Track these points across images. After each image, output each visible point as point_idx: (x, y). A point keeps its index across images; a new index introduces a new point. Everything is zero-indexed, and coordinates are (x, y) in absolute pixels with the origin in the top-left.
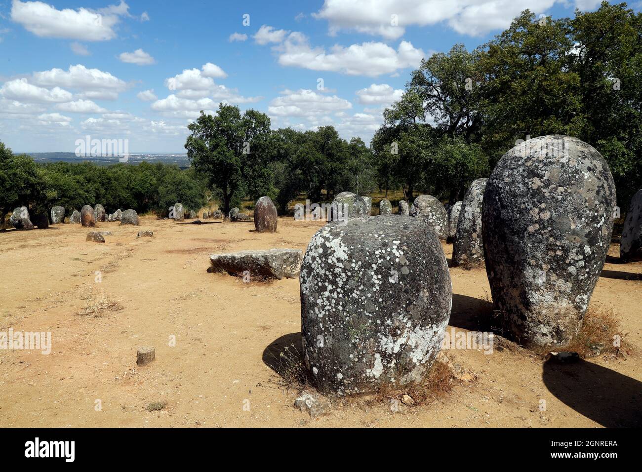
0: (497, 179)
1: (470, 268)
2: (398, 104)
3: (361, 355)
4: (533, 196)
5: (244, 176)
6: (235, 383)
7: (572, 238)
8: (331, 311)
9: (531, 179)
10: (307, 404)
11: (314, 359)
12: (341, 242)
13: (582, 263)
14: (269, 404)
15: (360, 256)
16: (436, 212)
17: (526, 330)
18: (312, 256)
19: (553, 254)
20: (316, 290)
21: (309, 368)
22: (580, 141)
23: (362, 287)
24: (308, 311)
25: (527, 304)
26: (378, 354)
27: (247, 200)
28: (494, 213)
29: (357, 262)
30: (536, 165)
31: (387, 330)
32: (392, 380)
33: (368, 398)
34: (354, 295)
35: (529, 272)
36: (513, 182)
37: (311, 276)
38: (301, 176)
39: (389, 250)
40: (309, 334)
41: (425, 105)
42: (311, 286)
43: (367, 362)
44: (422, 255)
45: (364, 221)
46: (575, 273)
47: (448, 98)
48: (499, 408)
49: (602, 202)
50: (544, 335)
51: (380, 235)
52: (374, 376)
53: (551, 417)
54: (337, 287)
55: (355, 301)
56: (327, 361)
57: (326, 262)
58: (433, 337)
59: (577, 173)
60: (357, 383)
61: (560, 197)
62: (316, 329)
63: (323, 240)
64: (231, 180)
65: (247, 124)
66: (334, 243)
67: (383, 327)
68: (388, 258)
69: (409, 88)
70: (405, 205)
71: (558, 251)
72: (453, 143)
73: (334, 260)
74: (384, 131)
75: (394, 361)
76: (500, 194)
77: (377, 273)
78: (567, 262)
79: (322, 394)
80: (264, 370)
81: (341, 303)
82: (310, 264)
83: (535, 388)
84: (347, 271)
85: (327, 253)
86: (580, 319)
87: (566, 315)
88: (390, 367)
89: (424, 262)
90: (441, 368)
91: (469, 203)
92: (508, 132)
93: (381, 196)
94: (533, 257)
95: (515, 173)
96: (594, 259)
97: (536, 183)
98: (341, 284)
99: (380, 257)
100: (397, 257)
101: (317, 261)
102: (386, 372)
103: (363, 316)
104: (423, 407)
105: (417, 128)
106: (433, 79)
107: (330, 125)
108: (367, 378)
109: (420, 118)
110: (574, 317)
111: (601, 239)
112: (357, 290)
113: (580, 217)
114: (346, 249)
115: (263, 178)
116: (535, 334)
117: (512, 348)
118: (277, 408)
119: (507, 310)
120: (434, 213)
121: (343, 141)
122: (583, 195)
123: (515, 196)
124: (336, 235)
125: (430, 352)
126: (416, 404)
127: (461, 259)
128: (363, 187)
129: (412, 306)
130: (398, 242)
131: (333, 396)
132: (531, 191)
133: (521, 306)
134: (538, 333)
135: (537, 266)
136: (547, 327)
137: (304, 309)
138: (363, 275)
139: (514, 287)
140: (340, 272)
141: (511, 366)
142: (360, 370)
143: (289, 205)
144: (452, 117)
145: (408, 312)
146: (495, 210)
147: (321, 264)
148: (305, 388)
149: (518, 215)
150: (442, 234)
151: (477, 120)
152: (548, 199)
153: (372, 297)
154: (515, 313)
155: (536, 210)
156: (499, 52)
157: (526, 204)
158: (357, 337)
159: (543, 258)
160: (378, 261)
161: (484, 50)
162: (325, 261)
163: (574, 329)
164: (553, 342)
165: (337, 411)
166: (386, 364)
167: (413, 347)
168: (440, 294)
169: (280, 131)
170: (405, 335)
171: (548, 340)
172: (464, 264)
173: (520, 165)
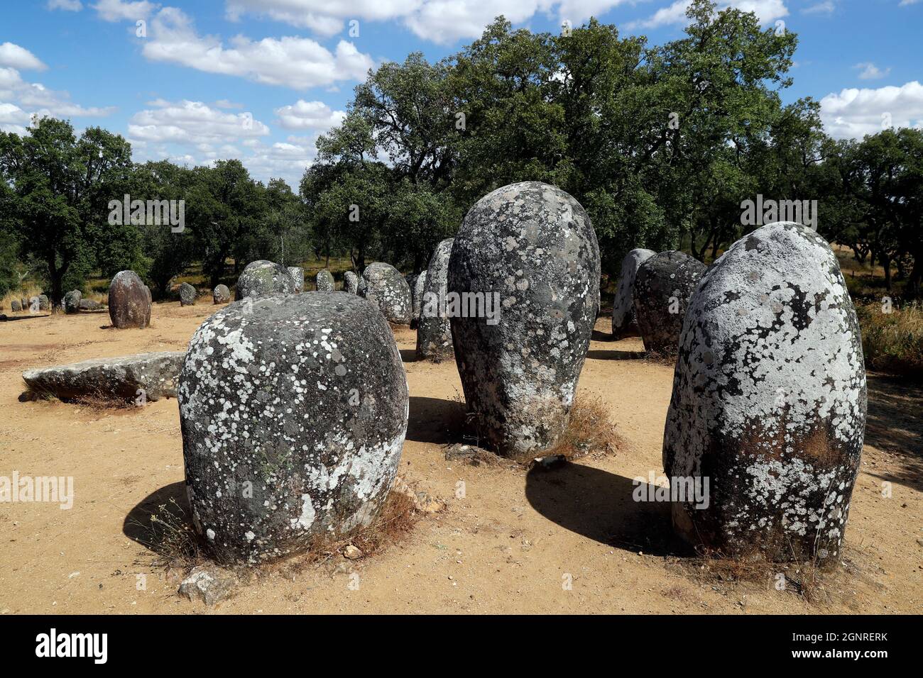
0: (464, 238)
1: (440, 360)
2: (337, 131)
3: (281, 500)
4: (508, 260)
5: (89, 238)
6: (73, 578)
7: (553, 312)
8: (232, 441)
9: (505, 239)
10: (200, 587)
11: (207, 517)
12: (243, 336)
13: (566, 343)
14: (135, 600)
15: (273, 355)
16: (394, 285)
17: (506, 434)
18: (197, 360)
19: (534, 334)
20: (205, 412)
21: (201, 533)
22: (559, 190)
23: (278, 400)
24: (194, 445)
25: (506, 401)
26: (307, 495)
27: (96, 278)
28: (463, 284)
29: (268, 364)
30: (510, 221)
31: (318, 458)
32: (330, 528)
33: (294, 560)
34: (266, 413)
35: (506, 360)
36: (484, 243)
37: (196, 391)
38: (189, 237)
39: (316, 342)
40: (198, 480)
41: (375, 135)
42: (197, 406)
43: (290, 509)
44: (364, 347)
45: (279, 302)
46: (558, 356)
47: (407, 128)
48: (473, 541)
49: (584, 267)
50: (527, 437)
51: (302, 322)
52: (302, 527)
53: (534, 540)
54: (239, 403)
55: (268, 422)
56: (229, 517)
57: (220, 368)
58: (384, 460)
59: (557, 231)
60: (277, 541)
61: (538, 261)
62: (209, 471)
63: (214, 335)
64: (62, 244)
65: (86, 151)
66: (232, 338)
67: (312, 455)
68: (315, 354)
69: (352, 109)
70: (352, 277)
71: (539, 330)
72: (415, 190)
73: (232, 363)
74: (318, 171)
75: (331, 501)
76: (468, 259)
77: (299, 378)
78: (549, 343)
79: (224, 568)
80: (126, 548)
81: (246, 427)
82: (194, 373)
83: (517, 507)
84: (253, 379)
85: (220, 353)
86: (566, 413)
87: (550, 410)
88: (326, 510)
89: (368, 356)
90: (399, 500)
91: (435, 272)
92: (483, 178)
93: (320, 266)
94: (511, 340)
95: (486, 231)
96: (578, 337)
97: (511, 243)
98: (244, 398)
99: (304, 354)
100: (329, 352)
101: (205, 367)
102: (321, 518)
103: (282, 442)
104: (375, 557)
105: (365, 168)
106: (386, 99)
107: (234, 159)
108: (292, 531)
109: (370, 154)
110: (559, 411)
111: (585, 312)
112: (270, 406)
113: (561, 286)
114: (251, 345)
115: (122, 241)
116: (516, 438)
117: (490, 460)
118: (150, 603)
119: (483, 412)
120: (391, 288)
121: (256, 183)
122: (565, 258)
123: (486, 261)
124: (234, 325)
125: (382, 481)
126: (364, 556)
127: (428, 350)
128: (291, 253)
129: (352, 420)
130: (329, 331)
131: (241, 567)
132: (505, 254)
133: (498, 405)
134: (520, 436)
135: (515, 350)
136: (530, 427)
137: (187, 443)
138: (279, 382)
139: (490, 380)
140: (242, 381)
141: (489, 483)
142: (281, 522)
143: (172, 284)
144: (412, 154)
145: (347, 429)
146: (463, 280)
147: (211, 371)
148: (196, 564)
149: (491, 286)
150: (403, 316)
151: (446, 159)
152: (525, 264)
153: (294, 412)
154: (492, 415)
155: (512, 279)
156: (470, 68)
157: (500, 271)
158: (274, 475)
159: (522, 340)
160: (300, 359)
161: (451, 64)
162: (217, 366)
163: (560, 425)
164: (537, 446)
165: (249, 588)
166: (319, 506)
167: (357, 477)
168: (391, 398)
169: (150, 165)
170: (344, 462)
171: (532, 443)
172: (432, 356)
173: (492, 221)
